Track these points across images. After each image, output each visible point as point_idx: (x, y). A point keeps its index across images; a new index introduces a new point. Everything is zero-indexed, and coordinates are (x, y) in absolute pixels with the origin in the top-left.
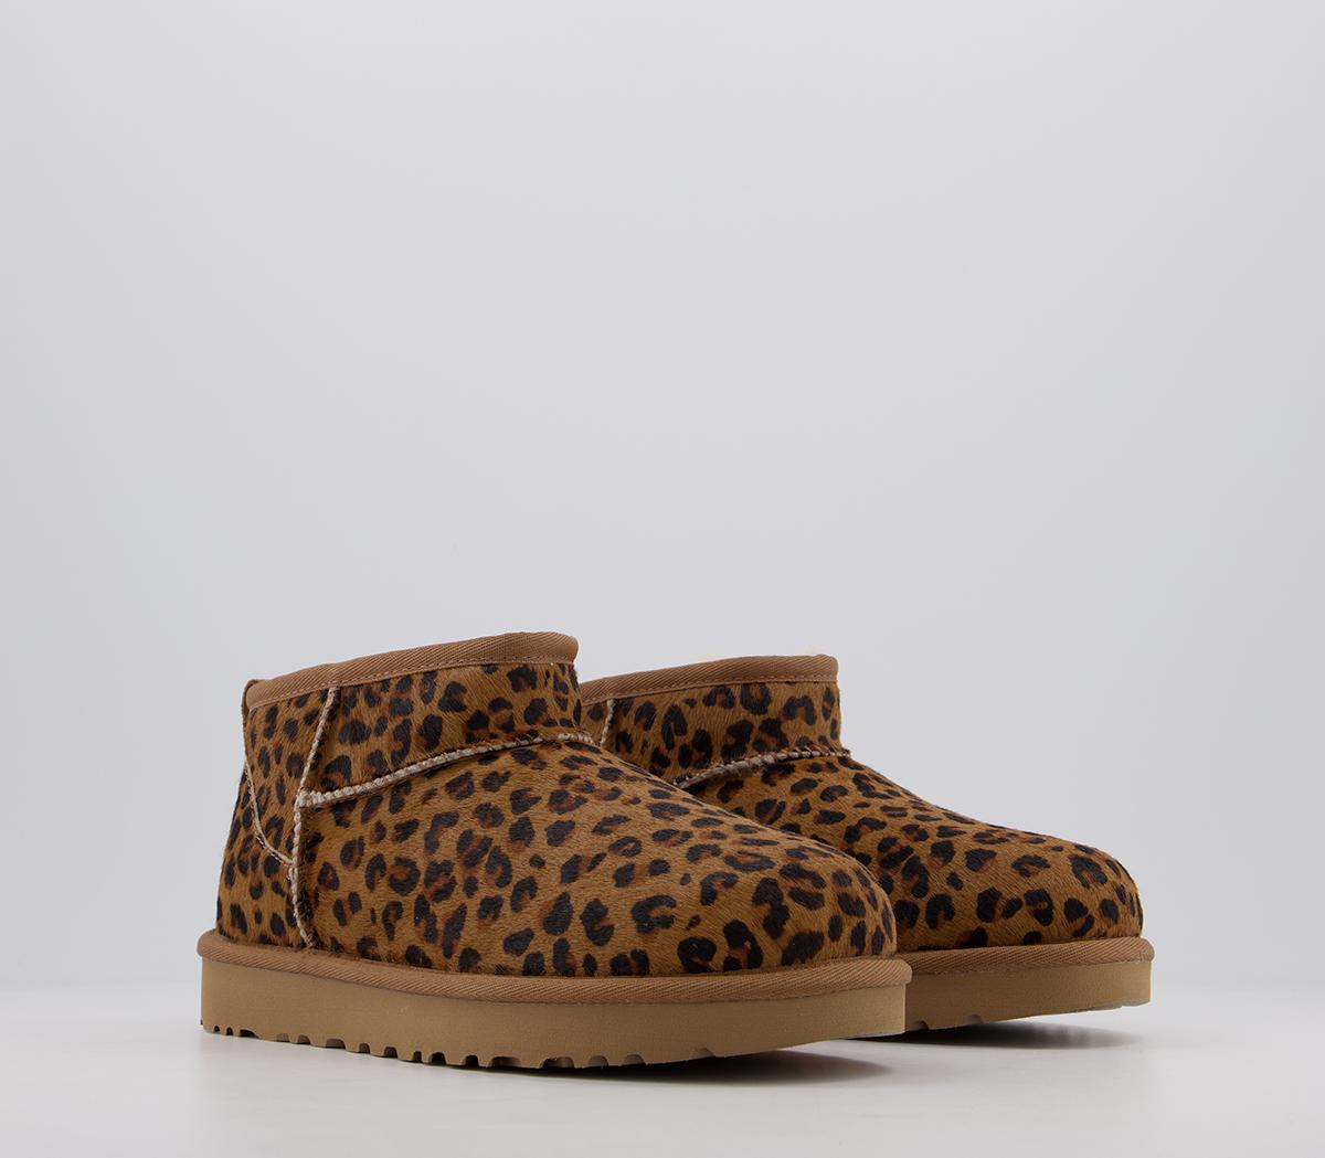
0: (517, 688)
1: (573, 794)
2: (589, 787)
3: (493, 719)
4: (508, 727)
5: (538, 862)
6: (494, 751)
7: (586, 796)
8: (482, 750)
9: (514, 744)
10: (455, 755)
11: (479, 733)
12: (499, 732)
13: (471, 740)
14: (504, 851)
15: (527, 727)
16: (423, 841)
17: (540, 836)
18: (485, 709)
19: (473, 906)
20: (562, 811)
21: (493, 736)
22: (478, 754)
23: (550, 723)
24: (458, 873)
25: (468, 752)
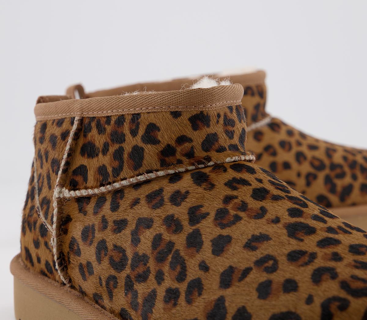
0: (195, 127)
1: (232, 212)
2: (243, 207)
3: (179, 149)
4: (190, 155)
5: (204, 267)
6: (179, 172)
7: (242, 214)
8: (171, 172)
9: (194, 167)
10: (152, 175)
11: (170, 159)
12: (184, 159)
13: (164, 164)
14: (182, 254)
15: (204, 154)
16: (130, 236)
17: (207, 246)
18: (173, 143)
19: (161, 293)
20: (223, 226)
21: (180, 162)
22: (168, 175)
23: (221, 150)
24: (152, 264)
25: (161, 173)
